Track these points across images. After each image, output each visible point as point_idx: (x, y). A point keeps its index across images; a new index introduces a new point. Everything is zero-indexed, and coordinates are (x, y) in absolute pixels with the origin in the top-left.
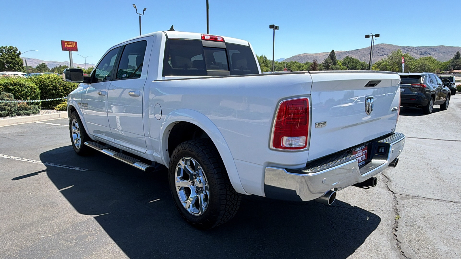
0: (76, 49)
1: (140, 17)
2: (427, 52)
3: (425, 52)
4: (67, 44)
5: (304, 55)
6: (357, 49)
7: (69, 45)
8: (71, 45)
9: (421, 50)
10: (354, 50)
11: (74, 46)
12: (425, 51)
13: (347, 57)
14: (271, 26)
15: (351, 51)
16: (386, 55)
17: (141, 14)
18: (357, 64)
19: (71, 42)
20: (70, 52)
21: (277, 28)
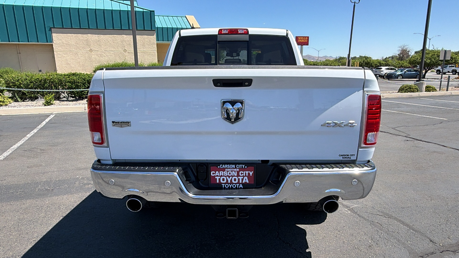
0: (307, 44)
1: (354, 5)
4: (300, 39)
7: (301, 40)
8: (303, 40)
11: (306, 41)
17: (356, 2)
19: (304, 37)
20: (302, 46)
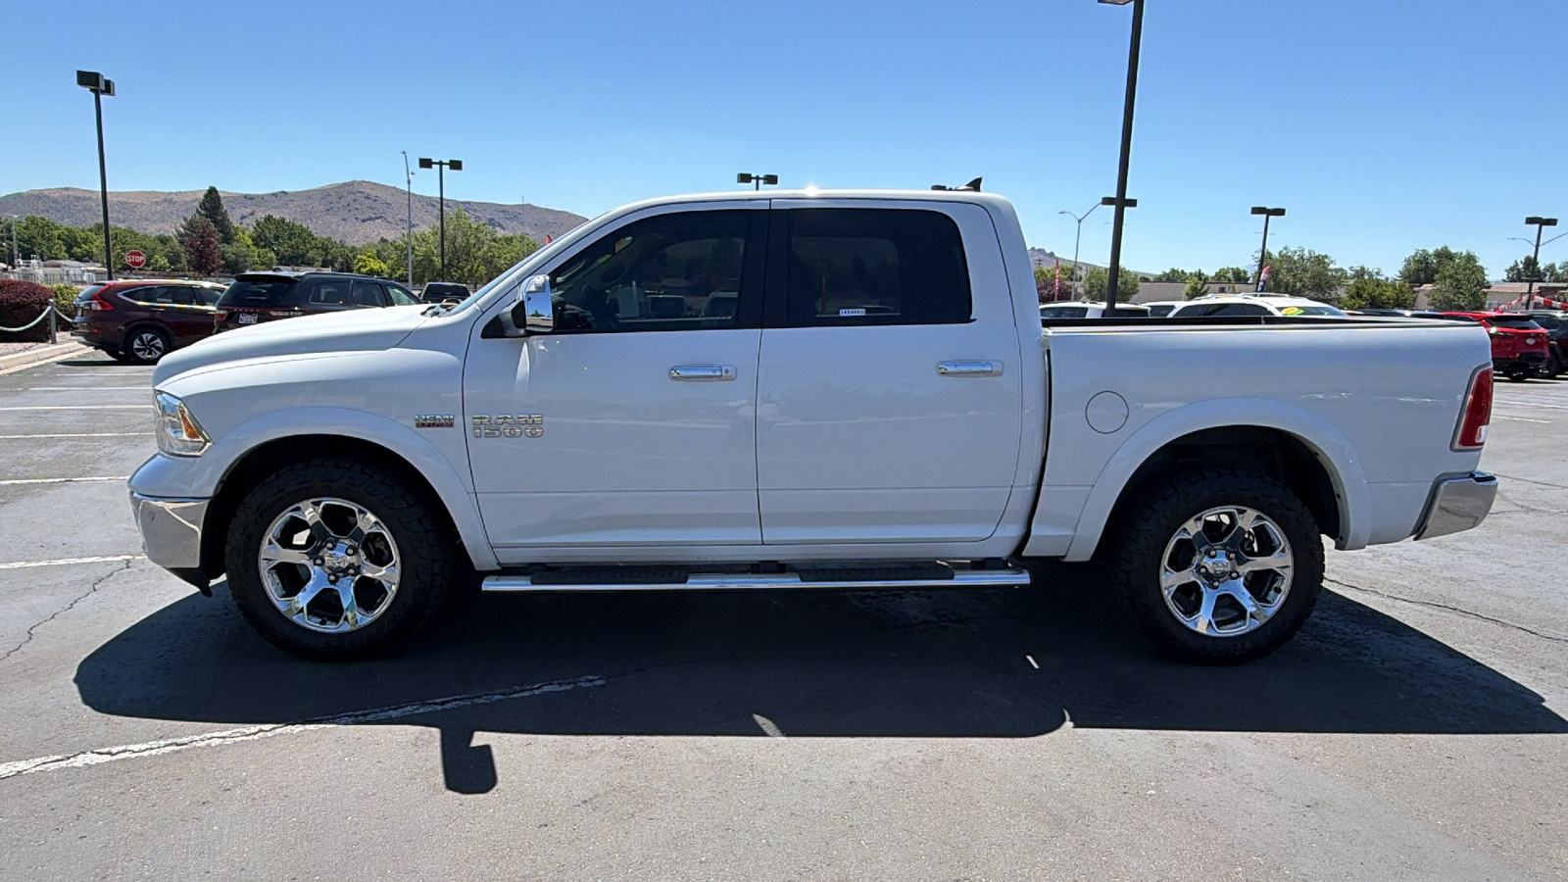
2: (493, 220)
3: (490, 220)
5: (66, 193)
6: (283, 192)
9: (477, 214)
10: (273, 194)
12: (489, 217)
13: (269, 219)
14: (88, 79)
15: (262, 197)
16: (379, 220)
18: (308, 246)
21: (108, 88)
